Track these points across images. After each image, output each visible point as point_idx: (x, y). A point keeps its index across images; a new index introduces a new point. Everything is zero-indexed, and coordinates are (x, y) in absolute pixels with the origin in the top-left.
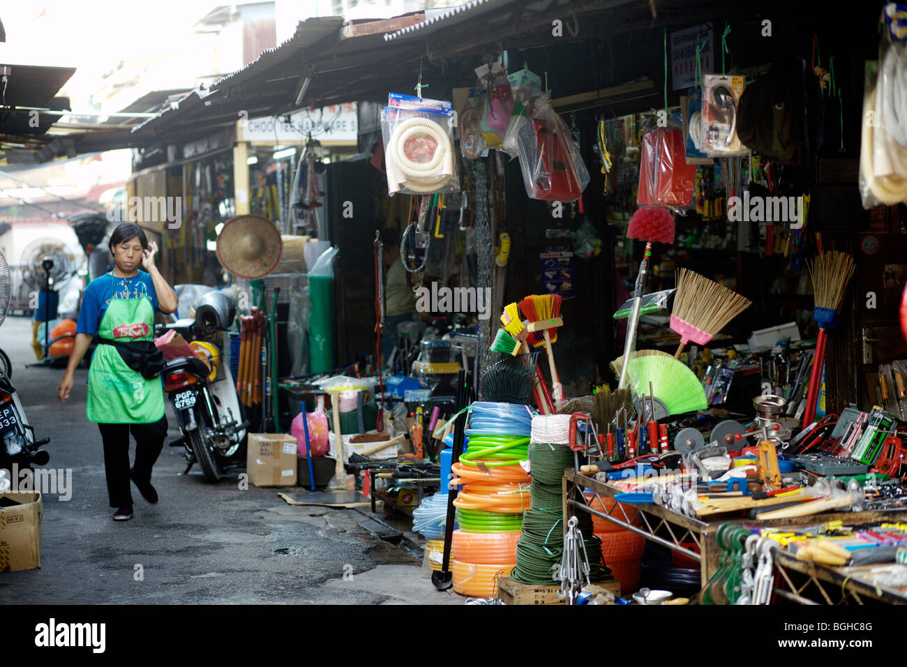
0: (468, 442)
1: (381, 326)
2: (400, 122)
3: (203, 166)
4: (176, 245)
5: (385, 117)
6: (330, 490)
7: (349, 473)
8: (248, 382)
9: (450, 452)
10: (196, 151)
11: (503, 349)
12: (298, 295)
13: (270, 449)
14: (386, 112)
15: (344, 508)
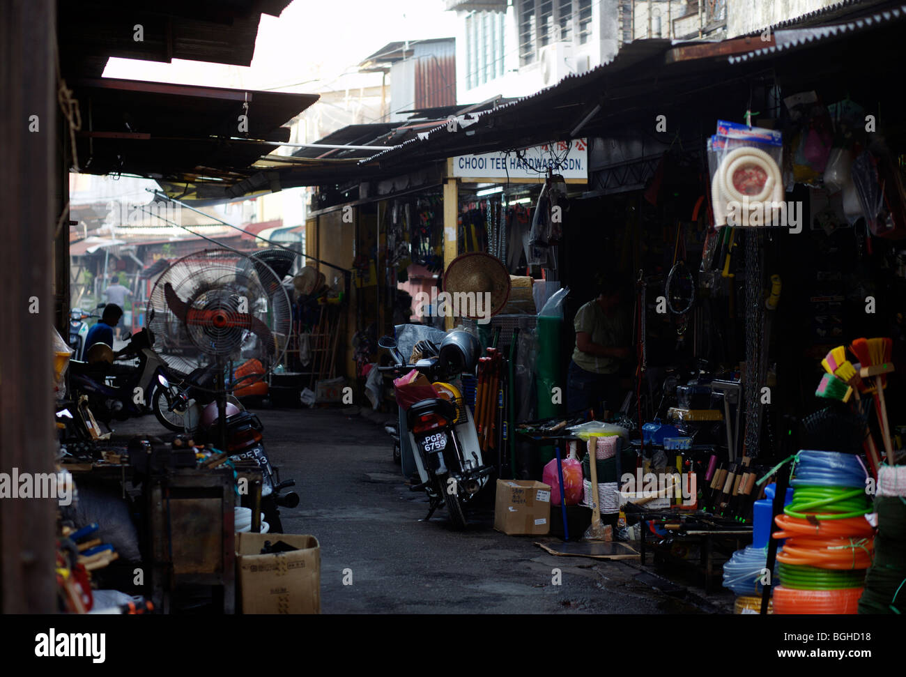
0: (793, 493)
1: (642, 369)
2: (729, 151)
3: (402, 203)
4: (365, 285)
5: (712, 146)
6: (586, 541)
7: (605, 523)
8: (484, 426)
9: (768, 503)
10: (394, 188)
11: (834, 394)
12: (527, 337)
13: (523, 496)
14: (713, 141)
15: (608, 560)
